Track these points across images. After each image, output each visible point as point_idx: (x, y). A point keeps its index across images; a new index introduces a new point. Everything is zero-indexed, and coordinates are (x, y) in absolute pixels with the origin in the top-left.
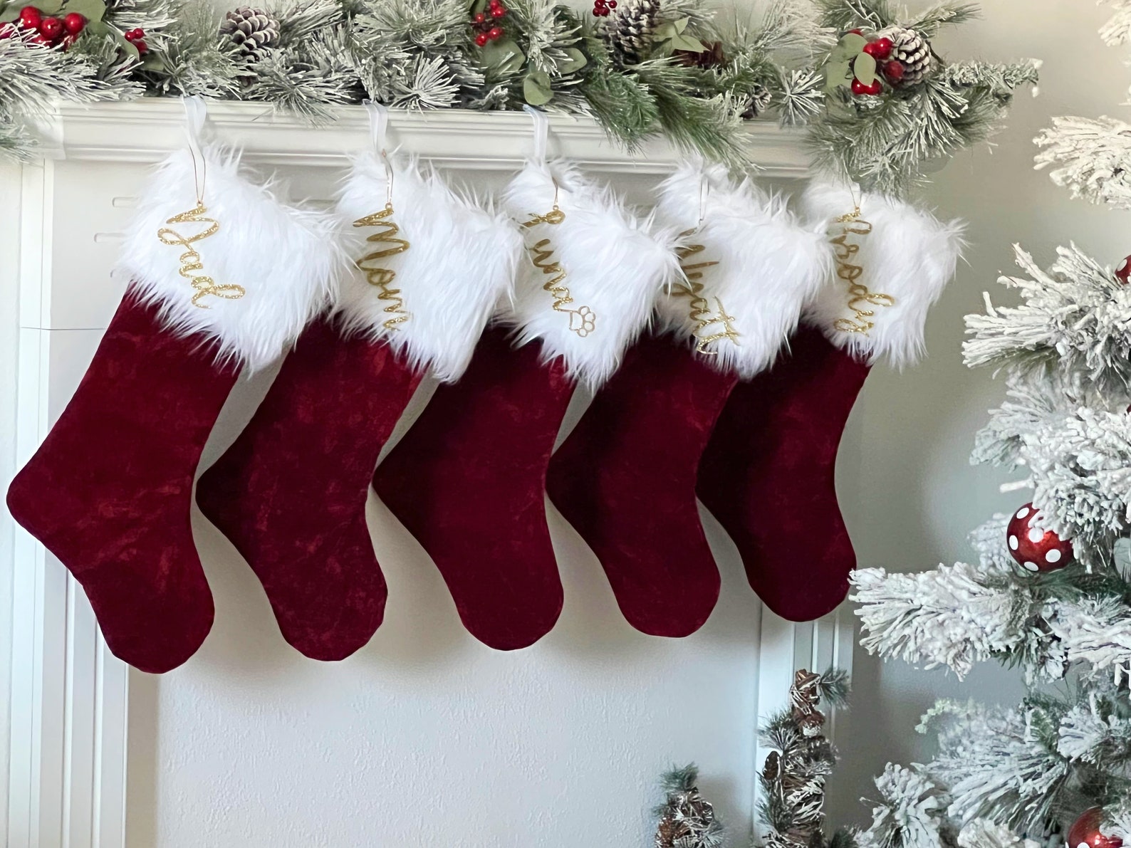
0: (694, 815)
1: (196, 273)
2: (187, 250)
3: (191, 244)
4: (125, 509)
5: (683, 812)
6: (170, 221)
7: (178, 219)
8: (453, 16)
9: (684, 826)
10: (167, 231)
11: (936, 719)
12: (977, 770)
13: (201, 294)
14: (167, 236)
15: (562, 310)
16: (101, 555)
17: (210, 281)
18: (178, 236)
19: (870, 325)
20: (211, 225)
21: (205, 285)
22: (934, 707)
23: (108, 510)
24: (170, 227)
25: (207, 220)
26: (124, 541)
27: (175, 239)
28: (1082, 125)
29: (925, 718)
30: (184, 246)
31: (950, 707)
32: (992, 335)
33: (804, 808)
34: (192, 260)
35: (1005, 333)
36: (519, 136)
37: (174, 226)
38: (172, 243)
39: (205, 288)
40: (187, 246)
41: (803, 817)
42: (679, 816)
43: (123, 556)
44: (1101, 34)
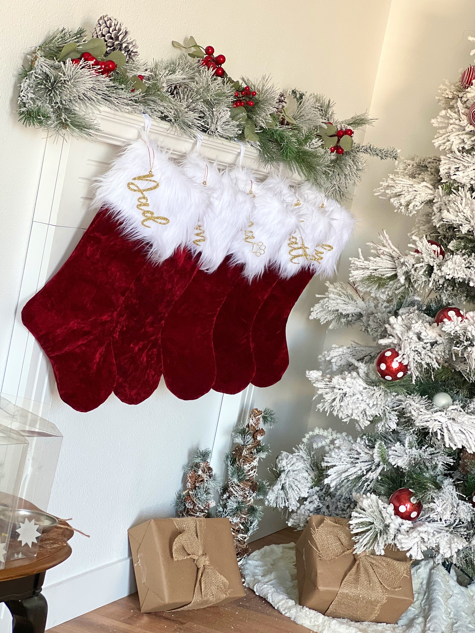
0: (206, 473)
1: (145, 208)
2: (141, 195)
3: (144, 193)
4: (82, 326)
5: (202, 470)
6: (135, 179)
7: (140, 178)
8: (229, 91)
9: (202, 477)
10: (132, 184)
11: (312, 437)
12: (340, 464)
13: (146, 220)
14: (131, 186)
15: (249, 242)
16: (67, 348)
17: (152, 213)
18: (137, 187)
19: (322, 258)
20: (155, 184)
21: (149, 215)
22: (313, 431)
23: (73, 324)
24: (133, 181)
25: (154, 181)
26: (80, 343)
27: (136, 189)
28: (404, 180)
29: (307, 436)
30: (140, 193)
31: (323, 432)
32: (363, 269)
33: (251, 472)
34: (143, 201)
35: (370, 269)
36: (231, 153)
37: (136, 182)
38: (135, 190)
39: (149, 216)
40: (142, 193)
41: (250, 476)
42: (200, 472)
43: (77, 350)
44: (434, 143)
